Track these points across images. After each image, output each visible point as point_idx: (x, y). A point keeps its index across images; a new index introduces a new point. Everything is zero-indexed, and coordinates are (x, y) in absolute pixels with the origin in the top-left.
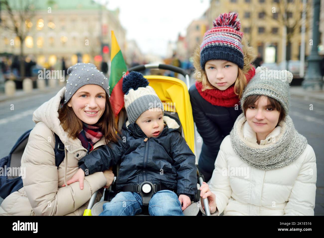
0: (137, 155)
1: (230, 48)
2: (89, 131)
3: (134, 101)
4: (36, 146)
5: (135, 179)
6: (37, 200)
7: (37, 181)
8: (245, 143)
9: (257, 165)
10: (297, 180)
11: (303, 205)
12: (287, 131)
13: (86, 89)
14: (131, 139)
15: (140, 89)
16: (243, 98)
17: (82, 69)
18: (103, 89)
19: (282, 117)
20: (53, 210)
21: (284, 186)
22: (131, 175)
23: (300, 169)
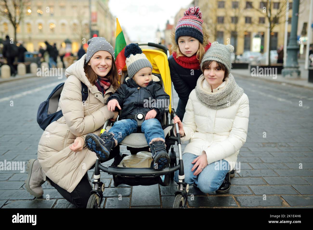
0: (134, 97)
1: (193, 29)
2: (102, 81)
3: (134, 62)
4: (71, 89)
5: (133, 112)
6: (72, 121)
7: (72, 110)
8: (203, 91)
9: (211, 106)
10: (236, 115)
11: (239, 130)
12: (229, 83)
13: (99, 54)
14: (129, 88)
15: (137, 55)
16: (202, 63)
17: (97, 41)
18: (110, 54)
19: (226, 74)
20: (83, 128)
21: (228, 119)
22: (130, 110)
23: (238, 109)
